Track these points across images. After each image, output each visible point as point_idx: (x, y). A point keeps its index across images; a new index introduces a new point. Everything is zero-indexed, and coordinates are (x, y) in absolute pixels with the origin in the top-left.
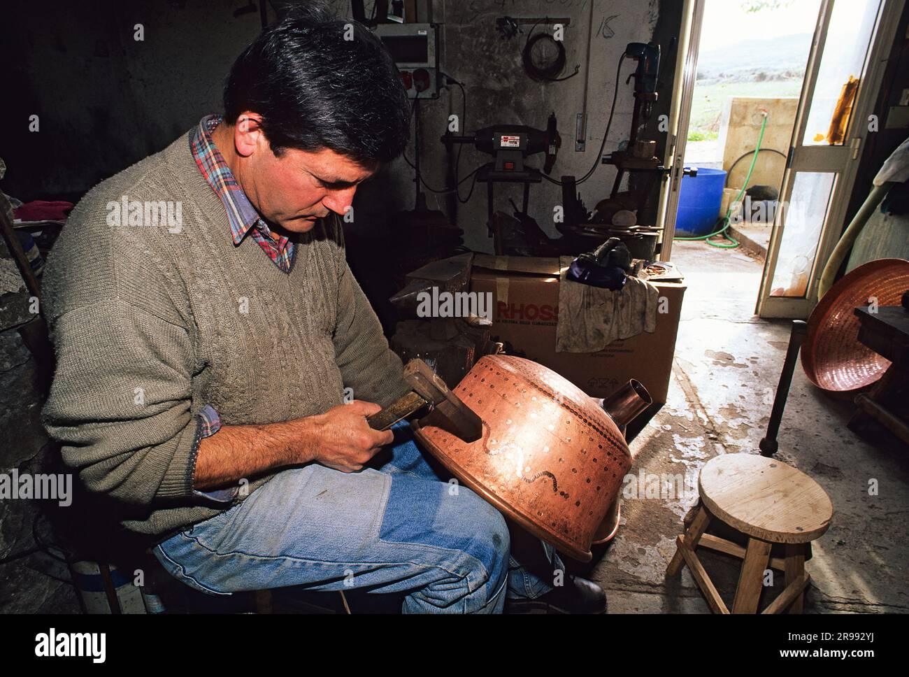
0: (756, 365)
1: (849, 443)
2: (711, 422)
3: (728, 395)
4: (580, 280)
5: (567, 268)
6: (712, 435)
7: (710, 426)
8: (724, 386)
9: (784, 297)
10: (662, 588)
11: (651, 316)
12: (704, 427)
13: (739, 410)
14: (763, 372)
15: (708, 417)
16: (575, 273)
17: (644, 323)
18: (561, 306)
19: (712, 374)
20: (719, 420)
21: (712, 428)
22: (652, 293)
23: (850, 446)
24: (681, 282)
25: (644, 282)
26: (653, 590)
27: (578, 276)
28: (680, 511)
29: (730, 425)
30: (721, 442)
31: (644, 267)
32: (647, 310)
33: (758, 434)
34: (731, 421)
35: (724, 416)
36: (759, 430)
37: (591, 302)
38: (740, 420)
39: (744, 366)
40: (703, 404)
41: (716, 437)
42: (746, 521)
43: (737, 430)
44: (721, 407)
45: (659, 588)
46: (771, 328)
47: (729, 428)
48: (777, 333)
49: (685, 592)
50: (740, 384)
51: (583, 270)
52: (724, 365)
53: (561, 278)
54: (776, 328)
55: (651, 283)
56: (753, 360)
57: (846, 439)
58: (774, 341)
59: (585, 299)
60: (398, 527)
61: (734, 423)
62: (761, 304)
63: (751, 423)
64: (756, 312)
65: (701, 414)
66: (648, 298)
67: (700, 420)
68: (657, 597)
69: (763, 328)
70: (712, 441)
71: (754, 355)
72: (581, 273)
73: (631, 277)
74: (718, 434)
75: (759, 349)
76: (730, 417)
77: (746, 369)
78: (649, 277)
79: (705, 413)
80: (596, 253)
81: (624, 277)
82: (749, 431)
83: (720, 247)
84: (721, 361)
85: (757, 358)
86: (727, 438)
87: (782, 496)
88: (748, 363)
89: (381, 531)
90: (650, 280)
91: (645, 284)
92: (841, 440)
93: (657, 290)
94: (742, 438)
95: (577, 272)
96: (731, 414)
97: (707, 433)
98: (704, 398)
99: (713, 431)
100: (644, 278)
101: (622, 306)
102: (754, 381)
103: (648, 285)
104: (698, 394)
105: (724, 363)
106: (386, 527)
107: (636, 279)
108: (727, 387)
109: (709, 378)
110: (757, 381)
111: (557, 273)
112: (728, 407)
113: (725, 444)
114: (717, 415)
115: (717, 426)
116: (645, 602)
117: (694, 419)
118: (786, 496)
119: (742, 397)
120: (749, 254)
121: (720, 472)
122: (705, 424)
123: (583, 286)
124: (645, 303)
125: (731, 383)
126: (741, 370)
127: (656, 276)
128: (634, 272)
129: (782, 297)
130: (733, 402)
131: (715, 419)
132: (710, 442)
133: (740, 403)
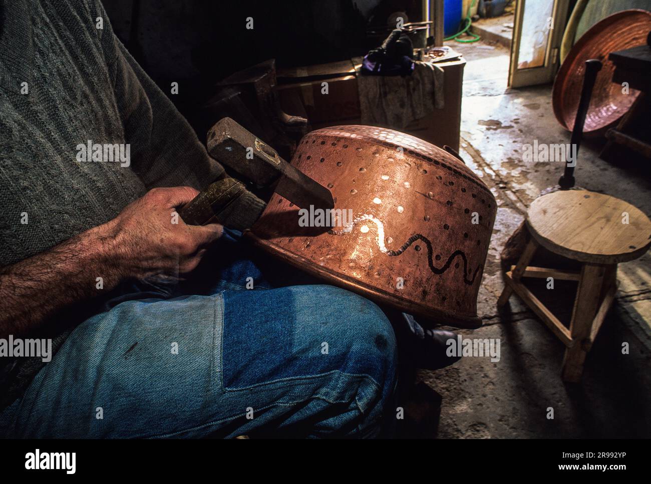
0: (519, 125)
1: (605, 170)
2: (497, 175)
3: (505, 151)
4: (374, 73)
5: (360, 66)
6: (501, 185)
7: (498, 179)
8: (500, 145)
9: (528, 68)
10: (497, 318)
11: (440, 94)
12: (493, 180)
13: (516, 162)
14: (526, 129)
15: (494, 171)
16: (368, 67)
17: (434, 102)
18: (362, 99)
19: (488, 138)
20: (504, 172)
21: (500, 180)
22: (438, 73)
23: (607, 172)
24: (459, 60)
25: (430, 64)
26: (491, 322)
27: (371, 70)
28: (494, 251)
29: (513, 174)
30: (510, 189)
31: (426, 54)
32: (436, 89)
33: (536, 177)
34: (513, 171)
35: (507, 168)
36: (536, 174)
37: (387, 90)
38: (520, 169)
39: (510, 127)
40: (488, 162)
41: (504, 186)
42: (584, 251)
43: (519, 177)
44: (502, 162)
45: (495, 319)
46: (522, 94)
47: (513, 177)
48: (527, 98)
49: (517, 317)
50: (511, 141)
51: (375, 63)
52: (495, 129)
53: (357, 74)
54: (527, 94)
55: (436, 65)
56: (516, 121)
57: (602, 167)
58: (527, 104)
59: (382, 90)
60: (246, 365)
61: (515, 173)
62: (511, 77)
63: (528, 169)
64: (509, 85)
65: (488, 171)
66: (435, 77)
67: (489, 175)
68: (495, 327)
69: (516, 96)
70: (503, 190)
71: (516, 117)
72: (373, 66)
73: (417, 62)
74: (506, 183)
75: (517, 112)
76: (511, 168)
77: (512, 129)
78: (433, 60)
79: (491, 169)
80: (384, 46)
81: (413, 62)
82: (529, 176)
83: (467, 42)
84: (492, 127)
85: (518, 119)
86: (514, 185)
87: (605, 222)
88: (513, 124)
89: (225, 377)
90: (434, 63)
91: (431, 66)
92: (598, 169)
93: (442, 70)
94: (524, 182)
95: (370, 66)
96: (511, 165)
97: (497, 184)
98: (487, 157)
99: (501, 182)
100: (429, 61)
101: (414, 89)
102: (521, 137)
103: (434, 67)
104: (482, 155)
105: (495, 127)
106: (229, 370)
107: (422, 63)
108: (502, 145)
109: (486, 142)
110: (523, 136)
111: (353, 71)
112: (507, 161)
113: (514, 190)
114: (501, 169)
115: (503, 177)
116: (487, 333)
117: (484, 175)
118: (608, 220)
119: (516, 151)
120: (490, 44)
121: (545, 212)
122: (494, 177)
123: (378, 79)
124: (433, 84)
125: (504, 142)
126: (509, 130)
127: (438, 59)
128: (419, 58)
129: (528, 69)
130: (510, 156)
131: (500, 172)
132: (501, 191)
133: (516, 156)
